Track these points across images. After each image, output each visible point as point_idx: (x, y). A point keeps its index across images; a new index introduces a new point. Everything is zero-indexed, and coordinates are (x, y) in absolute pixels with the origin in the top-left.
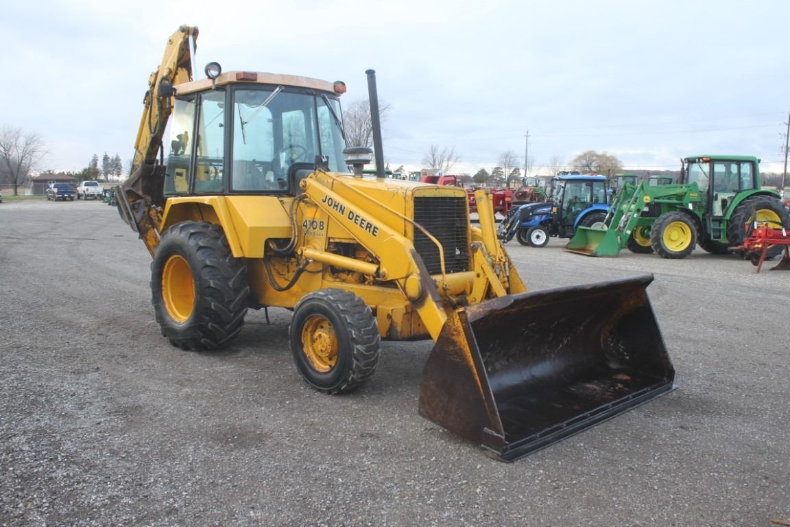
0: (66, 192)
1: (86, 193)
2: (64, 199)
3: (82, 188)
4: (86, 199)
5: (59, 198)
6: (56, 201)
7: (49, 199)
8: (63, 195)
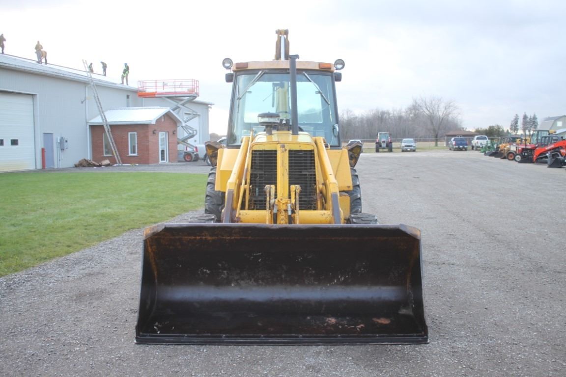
0: (461, 144)
1: (477, 145)
2: (460, 150)
3: (475, 142)
4: (476, 150)
5: (456, 148)
6: (454, 150)
7: (450, 149)
8: (459, 146)
